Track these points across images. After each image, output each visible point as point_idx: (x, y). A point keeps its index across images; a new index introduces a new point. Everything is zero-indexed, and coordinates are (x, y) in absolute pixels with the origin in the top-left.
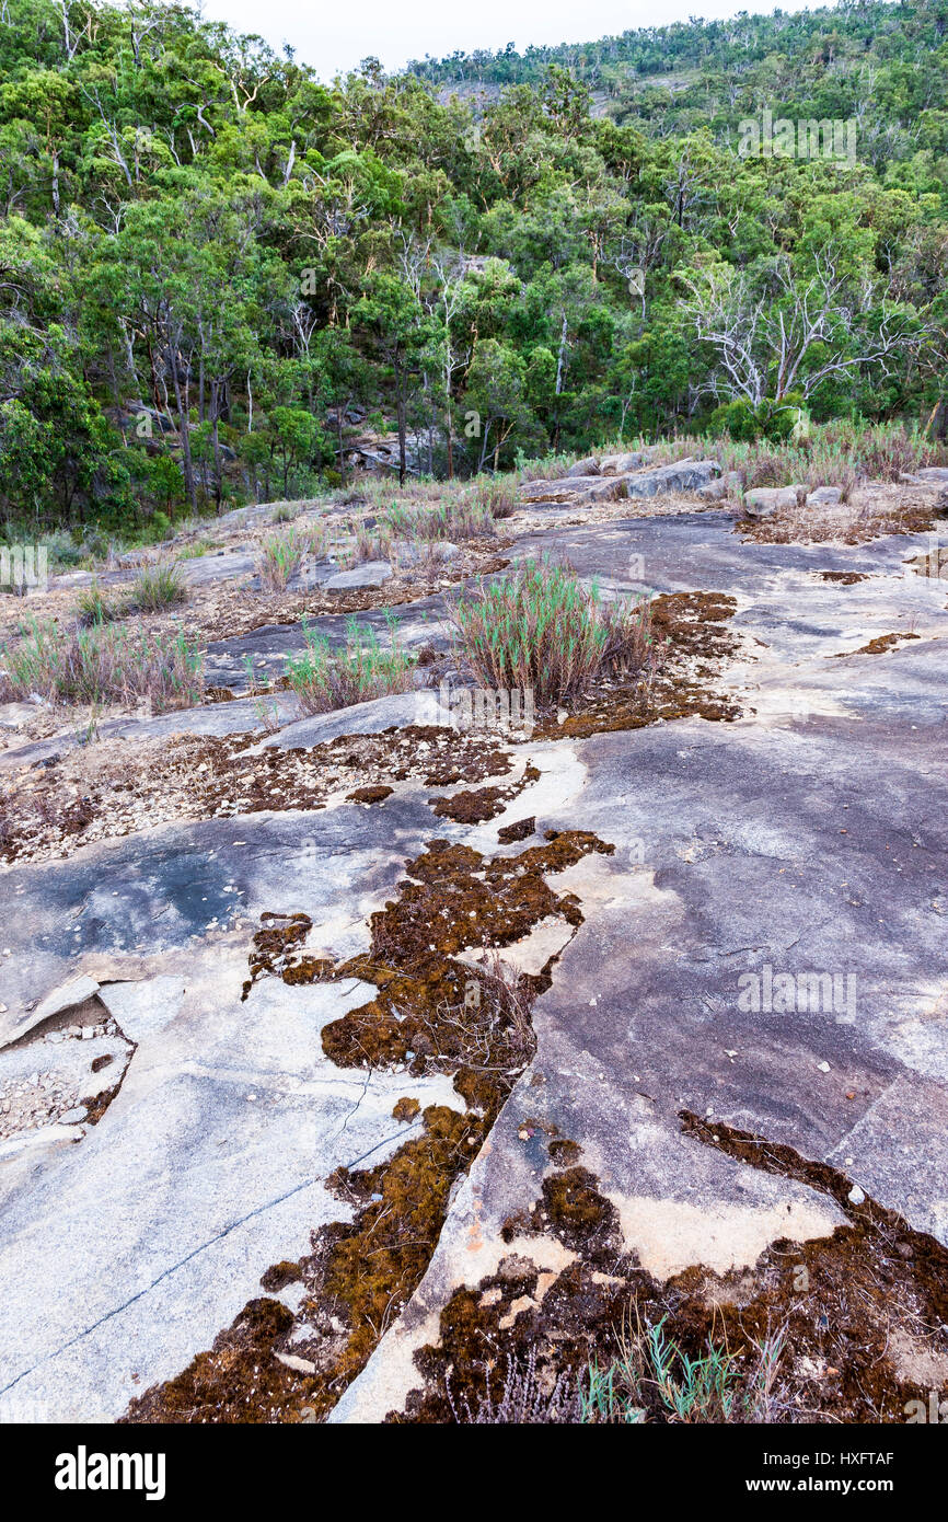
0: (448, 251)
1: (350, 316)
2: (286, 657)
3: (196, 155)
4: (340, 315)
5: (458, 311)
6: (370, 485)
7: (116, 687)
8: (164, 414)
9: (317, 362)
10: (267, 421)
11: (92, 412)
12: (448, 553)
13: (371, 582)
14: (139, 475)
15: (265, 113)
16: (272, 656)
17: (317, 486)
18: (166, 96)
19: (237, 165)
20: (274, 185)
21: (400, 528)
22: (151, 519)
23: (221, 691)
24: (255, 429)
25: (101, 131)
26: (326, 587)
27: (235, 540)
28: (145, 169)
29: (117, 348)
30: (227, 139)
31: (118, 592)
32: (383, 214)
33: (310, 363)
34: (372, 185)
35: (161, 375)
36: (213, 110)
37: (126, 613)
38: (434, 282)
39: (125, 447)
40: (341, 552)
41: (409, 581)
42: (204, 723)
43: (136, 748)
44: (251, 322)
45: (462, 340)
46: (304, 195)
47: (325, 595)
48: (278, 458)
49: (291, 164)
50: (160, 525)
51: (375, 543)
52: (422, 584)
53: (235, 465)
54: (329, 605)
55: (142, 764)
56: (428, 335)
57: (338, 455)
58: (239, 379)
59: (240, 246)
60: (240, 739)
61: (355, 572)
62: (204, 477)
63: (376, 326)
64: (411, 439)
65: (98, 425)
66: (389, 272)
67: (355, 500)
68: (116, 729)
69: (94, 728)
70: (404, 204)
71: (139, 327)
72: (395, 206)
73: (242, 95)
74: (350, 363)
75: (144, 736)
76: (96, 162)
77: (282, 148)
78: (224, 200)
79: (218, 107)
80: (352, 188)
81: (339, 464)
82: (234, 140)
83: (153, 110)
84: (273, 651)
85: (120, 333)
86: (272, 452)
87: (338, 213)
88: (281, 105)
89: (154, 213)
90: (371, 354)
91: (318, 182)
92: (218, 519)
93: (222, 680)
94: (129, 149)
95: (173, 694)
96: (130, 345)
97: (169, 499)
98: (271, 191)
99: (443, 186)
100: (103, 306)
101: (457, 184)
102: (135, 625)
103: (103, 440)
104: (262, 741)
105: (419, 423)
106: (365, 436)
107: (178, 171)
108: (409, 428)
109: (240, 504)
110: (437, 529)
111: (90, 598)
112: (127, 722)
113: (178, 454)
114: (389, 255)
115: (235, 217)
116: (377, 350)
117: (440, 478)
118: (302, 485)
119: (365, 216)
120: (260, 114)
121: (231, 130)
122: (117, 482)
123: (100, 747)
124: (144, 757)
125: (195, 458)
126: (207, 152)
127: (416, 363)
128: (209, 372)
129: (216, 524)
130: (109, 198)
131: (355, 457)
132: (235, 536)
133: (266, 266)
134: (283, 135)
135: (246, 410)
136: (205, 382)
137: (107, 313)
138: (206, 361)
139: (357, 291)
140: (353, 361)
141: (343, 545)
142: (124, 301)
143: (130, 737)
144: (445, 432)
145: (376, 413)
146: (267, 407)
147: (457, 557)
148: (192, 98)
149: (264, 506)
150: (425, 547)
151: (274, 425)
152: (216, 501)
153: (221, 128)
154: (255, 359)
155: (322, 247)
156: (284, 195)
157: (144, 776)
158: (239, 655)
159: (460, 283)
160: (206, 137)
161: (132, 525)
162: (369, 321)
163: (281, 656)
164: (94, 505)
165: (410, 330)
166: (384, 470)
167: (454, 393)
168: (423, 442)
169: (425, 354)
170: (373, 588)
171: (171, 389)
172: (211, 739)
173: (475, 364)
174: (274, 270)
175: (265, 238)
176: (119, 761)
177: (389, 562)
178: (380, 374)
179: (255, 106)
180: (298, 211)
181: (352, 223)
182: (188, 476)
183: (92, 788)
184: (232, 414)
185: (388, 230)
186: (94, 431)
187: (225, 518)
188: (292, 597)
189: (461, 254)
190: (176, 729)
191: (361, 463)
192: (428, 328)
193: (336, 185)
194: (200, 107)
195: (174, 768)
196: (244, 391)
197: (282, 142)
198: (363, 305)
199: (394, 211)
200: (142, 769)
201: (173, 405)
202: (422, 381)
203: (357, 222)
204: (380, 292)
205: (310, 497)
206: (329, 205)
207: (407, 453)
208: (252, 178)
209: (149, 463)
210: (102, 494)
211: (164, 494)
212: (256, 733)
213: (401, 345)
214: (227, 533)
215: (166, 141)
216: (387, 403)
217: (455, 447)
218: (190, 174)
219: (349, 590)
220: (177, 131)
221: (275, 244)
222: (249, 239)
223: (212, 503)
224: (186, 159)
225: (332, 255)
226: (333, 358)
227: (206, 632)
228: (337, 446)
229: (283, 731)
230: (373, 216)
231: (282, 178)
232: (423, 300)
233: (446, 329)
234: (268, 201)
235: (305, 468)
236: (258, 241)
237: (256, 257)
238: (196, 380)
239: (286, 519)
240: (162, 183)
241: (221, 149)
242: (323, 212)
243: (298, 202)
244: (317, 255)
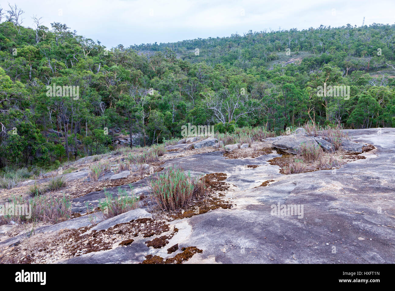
0: (142, 89)
1: (116, 105)
2: (98, 201)
3: (73, 66)
4: (113, 105)
5: (145, 103)
6: (122, 149)
7: (41, 216)
8: (60, 132)
9: (106, 117)
10: (91, 133)
11: (37, 132)
12: (146, 167)
13: (124, 177)
14: (51, 150)
15: (92, 56)
16: (94, 201)
17: (106, 150)
18: (65, 52)
19: (84, 68)
20: (95, 73)
21: (132, 160)
22: (54, 163)
23: (76, 214)
24: (88, 135)
25: (45, 60)
26: (110, 179)
27: (81, 167)
28: (58, 69)
29: (46, 115)
30: (82, 62)
31: (43, 186)
32: (124, 80)
33: (104, 117)
34: (122, 73)
35: (60, 122)
36: (78, 56)
37: (45, 191)
38: (138, 96)
39: (47, 142)
40: (115, 168)
41: (135, 175)
42: (71, 225)
43: (47, 236)
44: (87, 107)
45: (147, 110)
46: (103, 76)
47: (110, 181)
48: (95, 143)
49: (99, 68)
50: (57, 164)
51: (125, 165)
52: (139, 176)
53: (81, 146)
54: (111, 184)
55: (50, 241)
56: (138, 109)
57: (112, 141)
58: (83, 122)
59: (85, 88)
60: (83, 229)
61: (119, 174)
62: (71, 149)
63: (123, 107)
64: (133, 136)
65: (39, 136)
66: (126, 94)
67: (118, 154)
68: (41, 230)
69: (33, 230)
70: (130, 78)
71: (54, 109)
72: (128, 78)
73: (86, 52)
74: (116, 117)
75: (51, 231)
76: (43, 67)
77: (97, 64)
78: (80, 76)
79: (79, 55)
80: (116, 74)
81: (113, 144)
82: (83, 63)
83: (61, 55)
84: (94, 200)
85: (48, 111)
86: (93, 141)
87: (112, 80)
88: (97, 54)
89: (60, 80)
90: (121, 114)
91: (107, 73)
92: (76, 161)
93: (77, 210)
94: (53, 65)
95: (61, 216)
96: (50, 114)
97: (60, 156)
98: (94, 75)
99: (140, 73)
100: (43, 104)
101: (144, 73)
102: (48, 195)
103: (40, 140)
104: (91, 229)
105: (136, 132)
106: (120, 136)
107: (67, 70)
108: (133, 133)
109: (82, 157)
110: (143, 160)
111: (34, 188)
112: (44, 227)
113: (64, 143)
114: (126, 90)
115: (83, 81)
116: (123, 113)
117: (142, 146)
118: (102, 150)
119: (120, 81)
120: (91, 57)
121: (82, 60)
122: (44, 152)
123: (35, 237)
124: (51, 238)
125: (69, 144)
126: (76, 65)
127: (135, 116)
128: (75, 120)
129: (75, 163)
130: (46, 76)
131: (117, 142)
132: (81, 166)
133: (92, 93)
134: (97, 62)
135: (85, 130)
136: (73, 123)
137: (44, 106)
138: (74, 117)
139: (118, 99)
140: (117, 116)
141: (115, 166)
142: (49, 102)
143: (46, 232)
144: (143, 134)
145: (123, 130)
146: (91, 129)
147: (149, 168)
148: (72, 53)
149: (90, 157)
150: (140, 166)
151: (94, 134)
152: (76, 156)
153: (80, 60)
154: (88, 116)
155: (108, 88)
156: (97, 76)
157: (50, 245)
158: (83, 202)
159: (145, 96)
160: (75, 62)
161: (48, 164)
162: (121, 106)
163: (96, 201)
164: (36, 159)
165: (133, 108)
166: (126, 145)
167: (145, 124)
168: (137, 137)
169: (137, 114)
170: (124, 178)
171: (63, 125)
172: (74, 230)
173: (150, 116)
174: (94, 94)
175: (92, 86)
176: (41, 241)
177: (129, 170)
178: (124, 119)
179: (89, 55)
180: (101, 79)
181: (116, 82)
182: (67, 149)
183: (31, 252)
184: (81, 132)
185: (126, 84)
186: (37, 138)
187: (78, 161)
188: (100, 183)
189: (145, 89)
190: (62, 228)
191: (119, 143)
192: (137, 107)
193: (112, 73)
194: (74, 55)
195: (61, 241)
196: (85, 125)
197: (97, 63)
198: (119, 102)
199: (128, 79)
200: (49, 243)
201: (63, 130)
202: (136, 121)
203: (118, 82)
204: (124, 99)
205: (104, 153)
206: (110, 78)
207: (132, 140)
208: (88, 71)
209: (54, 146)
210: (39, 156)
211: (59, 155)
212: (89, 226)
213: (130, 112)
214: (79, 165)
215: (65, 63)
216: (126, 127)
217: (146, 138)
218: (71, 70)
219: (117, 179)
220: (67, 60)
221: (95, 87)
222: (87, 86)
223: (74, 157)
224: (70, 67)
225: (110, 90)
226: (111, 116)
227: (72, 196)
228: (112, 139)
229: (98, 225)
230: (122, 81)
231: (97, 72)
232: (136, 101)
233: (142, 108)
234: (93, 77)
235: (103, 145)
236: (90, 87)
237: (89, 91)
238: (70, 123)
239: (98, 160)
240: (63, 73)
241: (80, 65)
242: (108, 80)
243: (101, 77)
244: (106, 90)
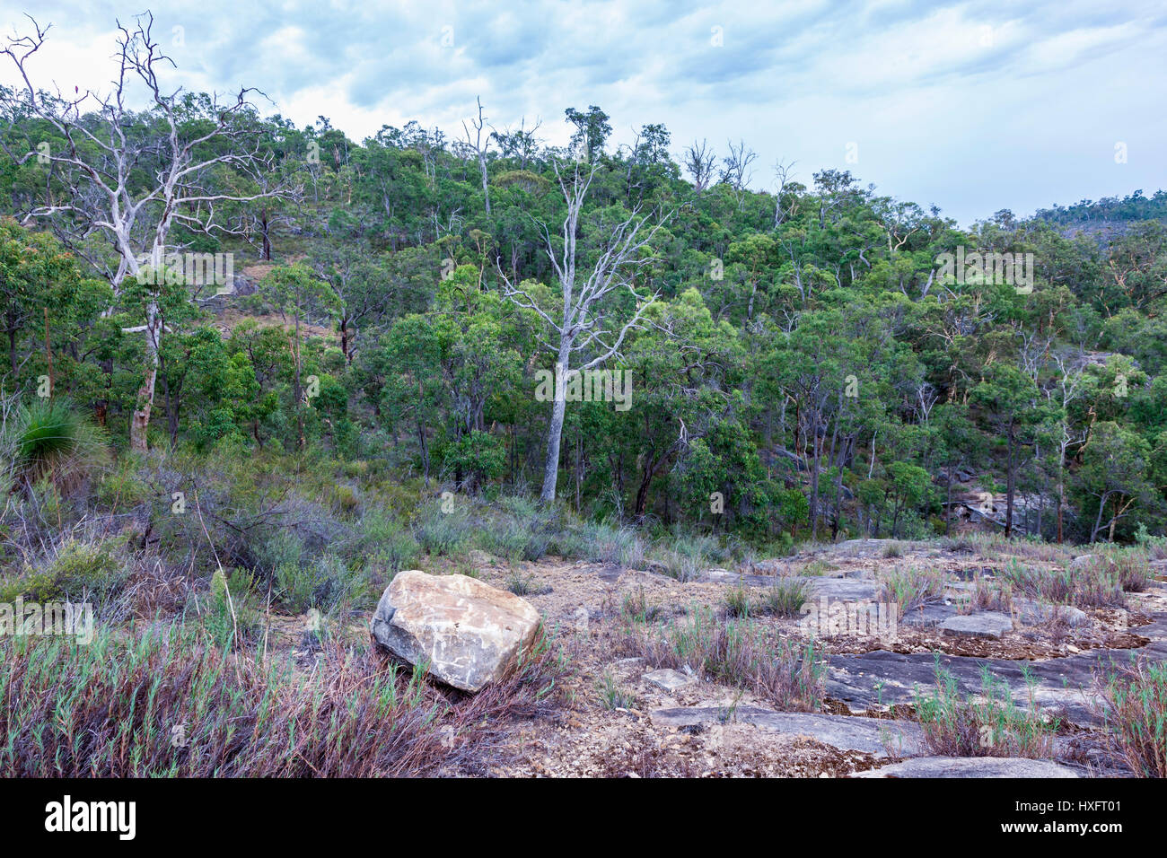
0: (1068, 348)
1: (968, 396)
2: (901, 686)
3: (854, 281)
4: (958, 394)
5: (1075, 395)
6: (977, 538)
7: (751, 677)
8: (801, 458)
9: (935, 429)
10: (883, 472)
11: (750, 451)
12: (1074, 619)
13: (991, 631)
14: (776, 501)
15: (912, 251)
16: (888, 682)
17: (923, 530)
18: (838, 245)
19: (884, 286)
20: (913, 299)
21: (1024, 585)
22: (779, 537)
23: (838, 704)
24: (873, 476)
25: (789, 268)
26: (943, 626)
27: (848, 566)
28: (816, 291)
29: (774, 408)
30: (880, 269)
31: (755, 595)
32: (1006, 319)
33: (928, 429)
34: (999, 298)
35: (804, 429)
36: (871, 252)
37: (760, 612)
38: (1051, 372)
39: (768, 479)
40: (959, 597)
41: (1031, 638)
42: (827, 732)
43: (765, 738)
44: (882, 395)
45: (1078, 417)
46: (938, 306)
47: (941, 634)
48: (890, 503)
49: (929, 285)
50: (785, 543)
51: (995, 594)
52: (1046, 644)
53: (851, 503)
54: (944, 644)
55: (770, 756)
56: (1044, 415)
57: (945, 506)
58: (865, 438)
59: (881, 341)
60: (861, 758)
61: (972, 618)
62: (825, 509)
63: (993, 405)
64: (1019, 501)
65: (754, 462)
66: (1009, 363)
67: (961, 549)
68: (748, 714)
69: (733, 709)
70: (1027, 312)
71: (793, 394)
72: (1018, 313)
73: (895, 241)
74: (966, 432)
75: (772, 729)
76: (783, 286)
77: (923, 274)
78: (873, 309)
79: (875, 249)
80: (980, 300)
81: (945, 514)
82: (885, 270)
83: (827, 254)
84: (888, 676)
85: (780, 398)
86: (886, 496)
87: (966, 318)
88: (925, 246)
89: (821, 318)
90: (983, 424)
91: (950, 297)
92: (834, 546)
93: (840, 693)
94: (806, 279)
95: (798, 695)
96: (784, 406)
97: (795, 522)
98: (911, 303)
99: (1066, 298)
100: (771, 379)
101: (1080, 296)
102: (766, 625)
103: (754, 473)
104: (884, 767)
105: (1028, 488)
106: (972, 493)
107: (839, 291)
108: (1018, 491)
109: (851, 536)
110: (1060, 593)
111: (736, 593)
112: (757, 711)
113: (807, 489)
114: (1009, 350)
115: (879, 321)
116: (991, 424)
117: (1048, 539)
118: (909, 528)
119: (990, 321)
120: (908, 252)
121: (883, 264)
122: (758, 505)
123: (736, 728)
124: (773, 750)
125: (821, 493)
126: (863, 278)
127: (1031, 437)
128: (843, 430)
129: (832, 549)
130: (787, 309)
131: (961, 510)
132: (848, 563)
133: (900, 356)
134: (924, 265)
135: (866, 460)
136: (838, 437)
137: (773, 384)
138: (842, 421)
139: (977, 377)
140: (969, 431)
141: (958, 590)
142: (788, 375)
143: (761, 726)
144: (1057, 499)
145: (985, 475)
146: (885, 461)
147: (1084, 624)
148: (857, 244)
149: (876, 541)
150: (1049, 608)
151: (890, 476)
152: (833, 531)
153: (876, 263)
154: (880, 423)
155: (948, 342)
156: (921, 306)
157: (771, 768)
158: (857, 673)
159: (1079, 373)
160: (864, 269)
161: (764, 539)
162: (987, 400)
163: (896, 683)
164: (738, 519)
165: (1026, 410)
166: (989, 525)
167: (1067, 465)
168: (1031, 505)
169: (1040, 430)
170: (991, 638)
171: (811, 440)
172: (834, 750)
173: (1092, 441)
174: (906, 359)
175: (902, 336)
176: (750, 746)
177: (1009, 615)
178: (992, 443)
179: (903, 248)
180: (930, 317)
181: (977, 326)
182: (813, 507)
183: (726, 765)
184: (854, 463)
185: (1009, 332)
186: (749, 464)
187: (841, 545)
188: (907, 629)
189: (1080, 350)
190: (802, 731)
191: (967, 516)
192: (1044, 408)
193: (966, 299)
194: (862, 251)
195: (798, 768)
196: (867, 446)
197: (923, 270)
198: (982, 387)
199: (1018, 317)
200: (770, 761)
201: (810, 453)
202: (1034, 452)
203: (982, 325)
204: (1000, 378)
205: (919, 539)
206: (958, 313)
207: (1014, 513)
208: (896, 295)
209: (784, 493)
210: (746, 512)
211: (792, 518)
212: (877, 757)
213: (1017, 421)
214: (841, 559)
215: (834, 273)
216: (996, 467)
217: (1065, 514)
218: (849, 293)
219: (967, 634)
220: (842, 266)
221: (908, 340)
222: (889, 337)
223: (829, 531)
224: (846, 283)
225: (956, 349)
226: (950, 427)
227: (826, 643)
228: (944, 499)
229: (905, 763)
230: (997, 321)
231: (920, 294)
232: (1040, 386)
233: (1063, 411)
234: (908, 310)
235: (913, 514)
236: (895, 338)
237: (892, 349)
238: (829, 435)
239: (896, 556)
240: (827, 299)
241: (874, 276)
242: (952, 318)
243: (932, 310)
244: (943, 348)
